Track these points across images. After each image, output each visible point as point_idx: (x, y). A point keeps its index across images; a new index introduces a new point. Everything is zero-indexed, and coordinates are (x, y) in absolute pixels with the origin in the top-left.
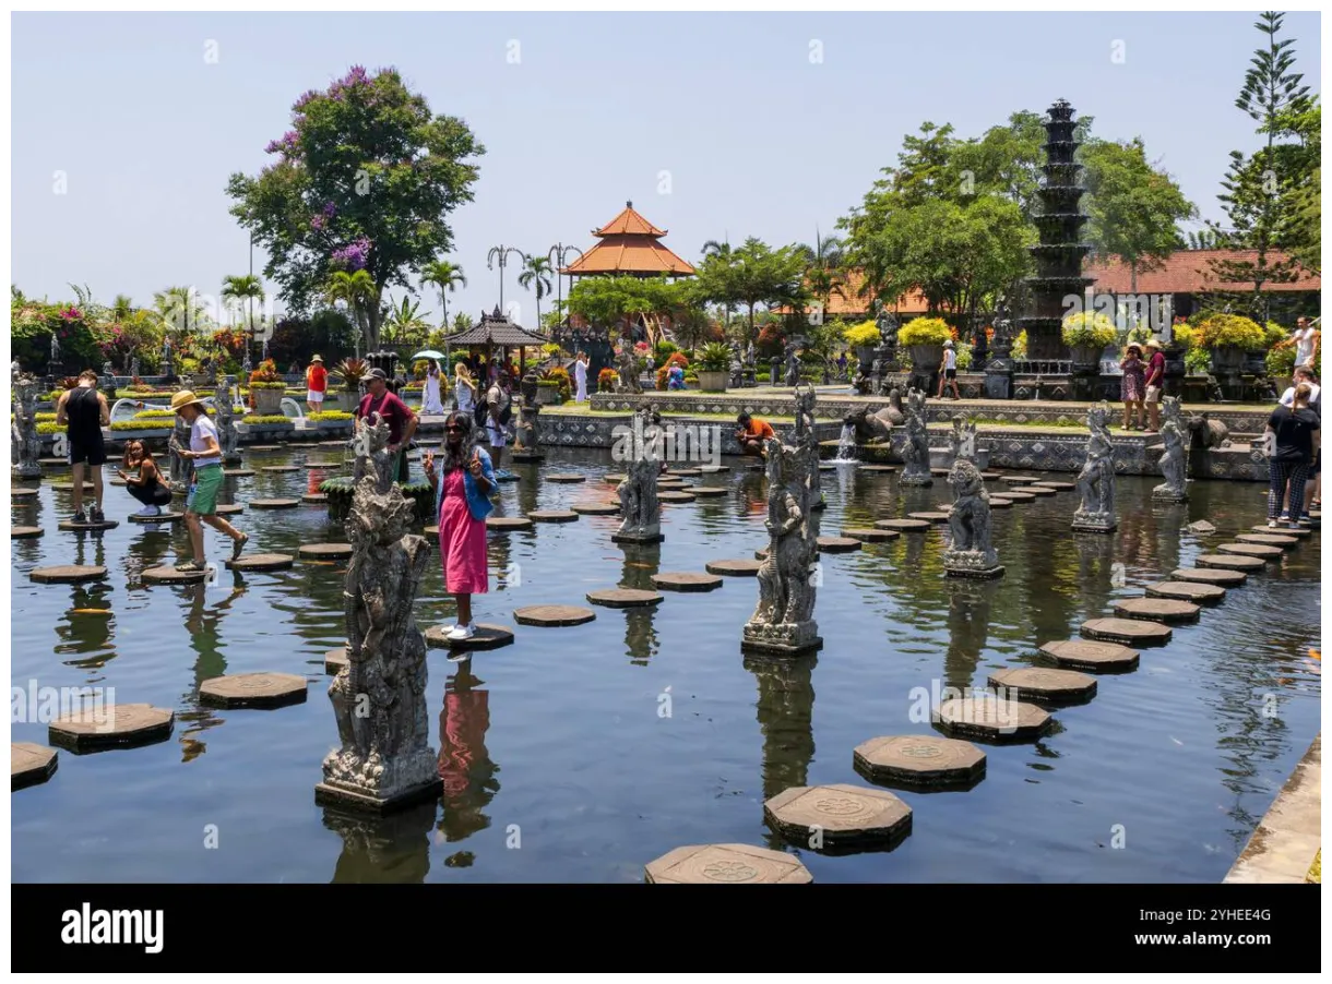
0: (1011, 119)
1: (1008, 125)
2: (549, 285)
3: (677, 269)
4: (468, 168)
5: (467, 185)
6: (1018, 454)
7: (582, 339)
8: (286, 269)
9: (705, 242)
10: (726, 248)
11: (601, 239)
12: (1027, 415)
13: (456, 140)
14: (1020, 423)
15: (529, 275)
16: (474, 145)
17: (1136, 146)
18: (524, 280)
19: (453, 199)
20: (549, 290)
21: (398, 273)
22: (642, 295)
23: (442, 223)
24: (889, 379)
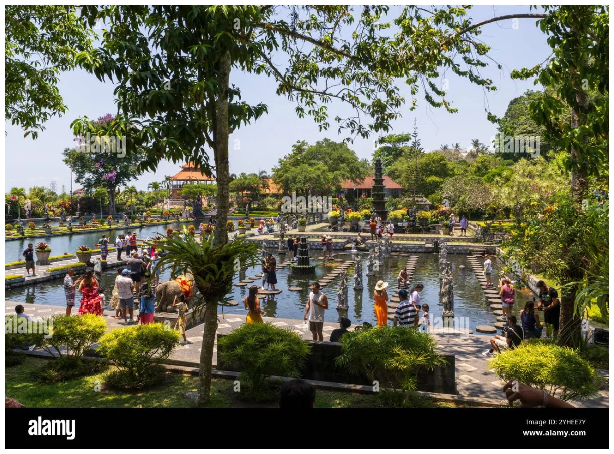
6: (396, 248)
8: (83, 180)
11: (183, 169)
21: (123, 182)
22: (207, 189)
24: (344, 227)
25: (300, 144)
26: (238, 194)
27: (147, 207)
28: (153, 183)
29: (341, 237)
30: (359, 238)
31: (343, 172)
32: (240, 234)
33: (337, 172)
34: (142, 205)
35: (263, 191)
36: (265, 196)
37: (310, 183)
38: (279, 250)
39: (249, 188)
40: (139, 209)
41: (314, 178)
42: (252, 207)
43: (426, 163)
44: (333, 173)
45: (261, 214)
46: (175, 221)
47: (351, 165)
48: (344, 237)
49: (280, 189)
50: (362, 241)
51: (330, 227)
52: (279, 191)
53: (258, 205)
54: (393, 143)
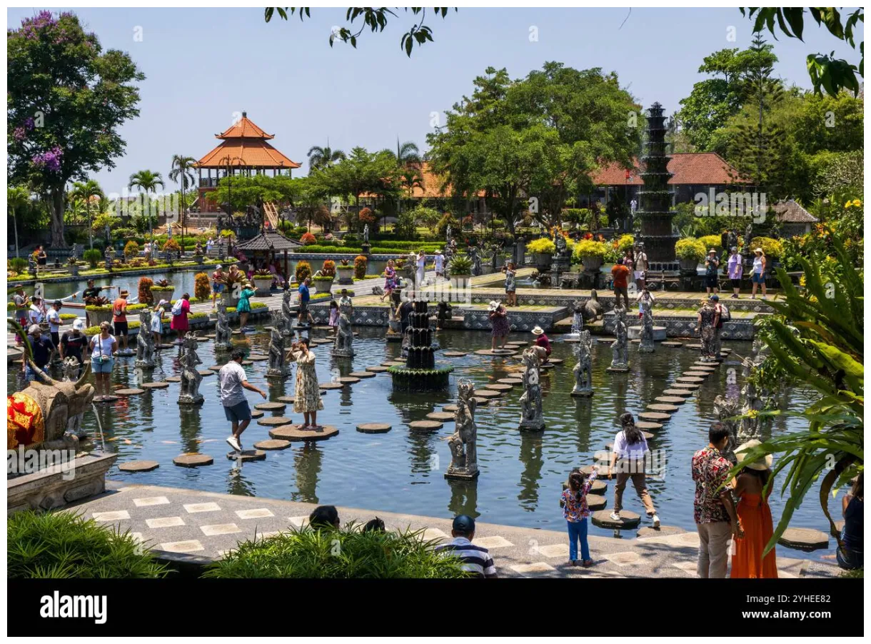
0: (545, 67)
1: (543, 70)
2: (193, 178)
3: (284, 164)
4: (130, 90)
5: (134, 105)
6: (681, 329)
7: (241, 224)
9: (311, 147)
10: (328, 150)
11: (223, 141)
12: (673, 304)
13: (121, 68)
14: (670, 309)
15: (176, 172)
16: (136, 73)
17: (612, 78)
18: (173, 176)
19: (123, 114)
20: (193, 183)
21: (80, 172)
22: (274, 189)
23: (114, 132)
24: (565, 277)
25: (493, 76)
26: (346, 199)
27: (141, 231)
28: (141, 173)
29: (548, 301)
30: (591, 305)
31: (596, 144)
32: (318, 292)
33: (582, 144)
34: (130, 226)
35: (405, 193)
36: (412, 203)
37: (517, 174)
38: (390, 331)
39: (374, 183)
40: (121, 235)
41: (526, 160)
42: (382, 229)
43: (807, 118)
44: (571, 144)
45: (400, 247)
46: (192, 263)
47: (617, 125)
48: (558, 301)
49: (446, 185)
50: (600, 311)
51: (534, 277)
52: (442, 190)
53: (397, 225)
54: (732, 70)
